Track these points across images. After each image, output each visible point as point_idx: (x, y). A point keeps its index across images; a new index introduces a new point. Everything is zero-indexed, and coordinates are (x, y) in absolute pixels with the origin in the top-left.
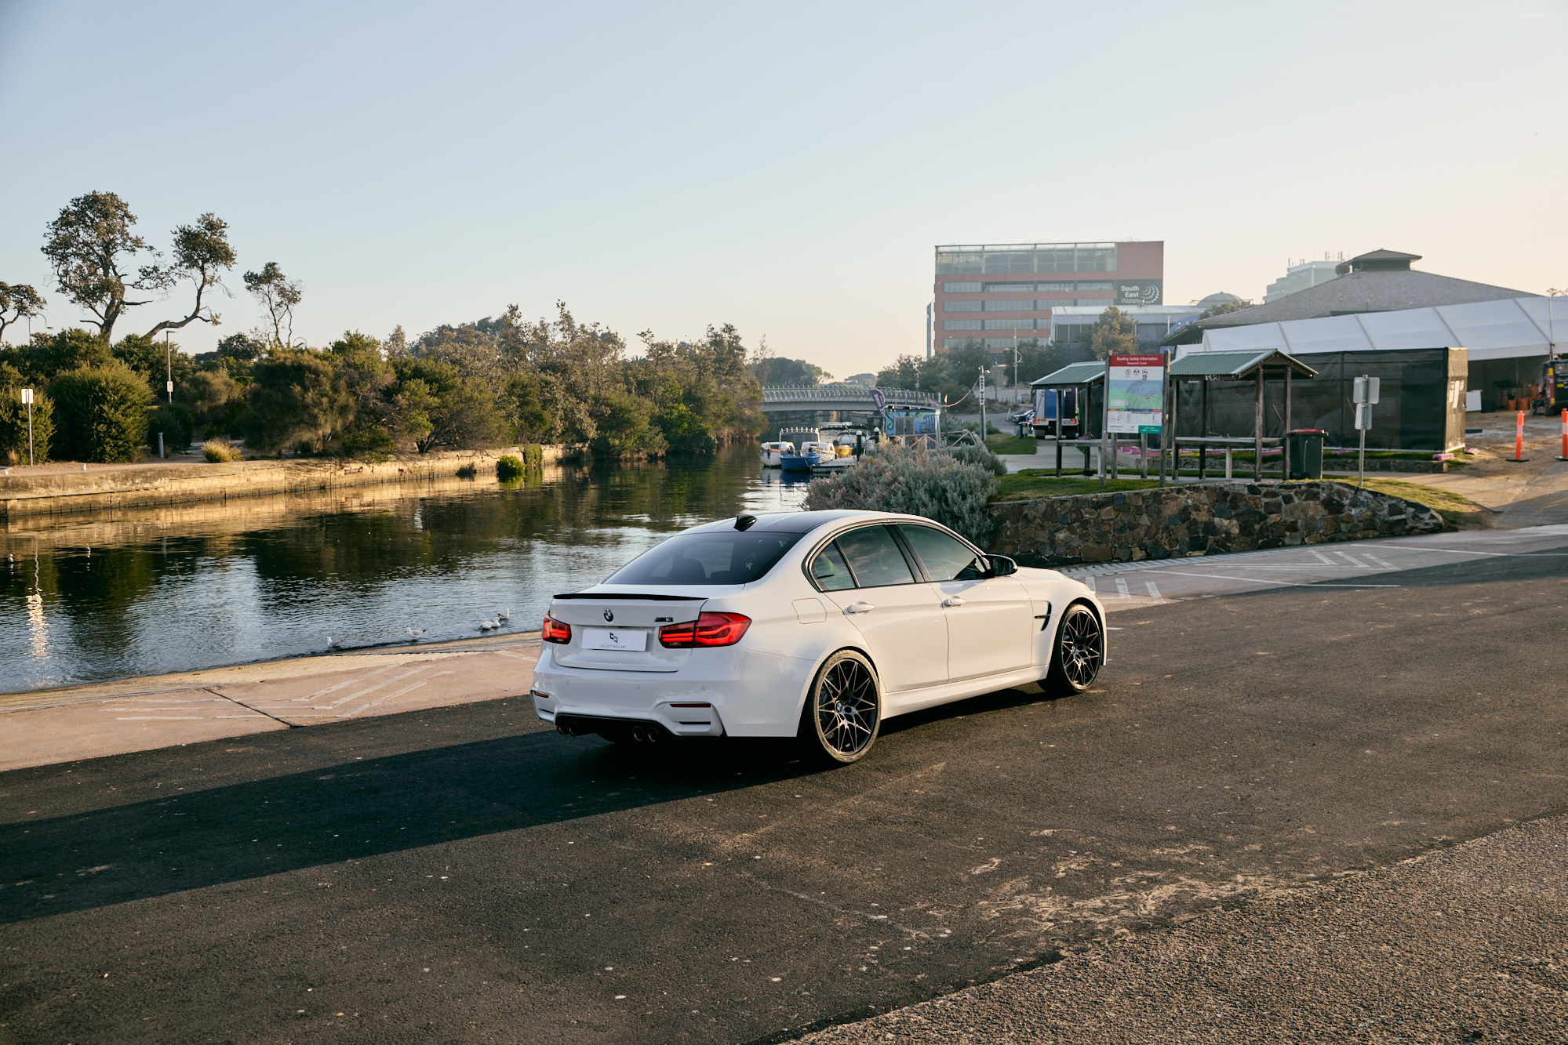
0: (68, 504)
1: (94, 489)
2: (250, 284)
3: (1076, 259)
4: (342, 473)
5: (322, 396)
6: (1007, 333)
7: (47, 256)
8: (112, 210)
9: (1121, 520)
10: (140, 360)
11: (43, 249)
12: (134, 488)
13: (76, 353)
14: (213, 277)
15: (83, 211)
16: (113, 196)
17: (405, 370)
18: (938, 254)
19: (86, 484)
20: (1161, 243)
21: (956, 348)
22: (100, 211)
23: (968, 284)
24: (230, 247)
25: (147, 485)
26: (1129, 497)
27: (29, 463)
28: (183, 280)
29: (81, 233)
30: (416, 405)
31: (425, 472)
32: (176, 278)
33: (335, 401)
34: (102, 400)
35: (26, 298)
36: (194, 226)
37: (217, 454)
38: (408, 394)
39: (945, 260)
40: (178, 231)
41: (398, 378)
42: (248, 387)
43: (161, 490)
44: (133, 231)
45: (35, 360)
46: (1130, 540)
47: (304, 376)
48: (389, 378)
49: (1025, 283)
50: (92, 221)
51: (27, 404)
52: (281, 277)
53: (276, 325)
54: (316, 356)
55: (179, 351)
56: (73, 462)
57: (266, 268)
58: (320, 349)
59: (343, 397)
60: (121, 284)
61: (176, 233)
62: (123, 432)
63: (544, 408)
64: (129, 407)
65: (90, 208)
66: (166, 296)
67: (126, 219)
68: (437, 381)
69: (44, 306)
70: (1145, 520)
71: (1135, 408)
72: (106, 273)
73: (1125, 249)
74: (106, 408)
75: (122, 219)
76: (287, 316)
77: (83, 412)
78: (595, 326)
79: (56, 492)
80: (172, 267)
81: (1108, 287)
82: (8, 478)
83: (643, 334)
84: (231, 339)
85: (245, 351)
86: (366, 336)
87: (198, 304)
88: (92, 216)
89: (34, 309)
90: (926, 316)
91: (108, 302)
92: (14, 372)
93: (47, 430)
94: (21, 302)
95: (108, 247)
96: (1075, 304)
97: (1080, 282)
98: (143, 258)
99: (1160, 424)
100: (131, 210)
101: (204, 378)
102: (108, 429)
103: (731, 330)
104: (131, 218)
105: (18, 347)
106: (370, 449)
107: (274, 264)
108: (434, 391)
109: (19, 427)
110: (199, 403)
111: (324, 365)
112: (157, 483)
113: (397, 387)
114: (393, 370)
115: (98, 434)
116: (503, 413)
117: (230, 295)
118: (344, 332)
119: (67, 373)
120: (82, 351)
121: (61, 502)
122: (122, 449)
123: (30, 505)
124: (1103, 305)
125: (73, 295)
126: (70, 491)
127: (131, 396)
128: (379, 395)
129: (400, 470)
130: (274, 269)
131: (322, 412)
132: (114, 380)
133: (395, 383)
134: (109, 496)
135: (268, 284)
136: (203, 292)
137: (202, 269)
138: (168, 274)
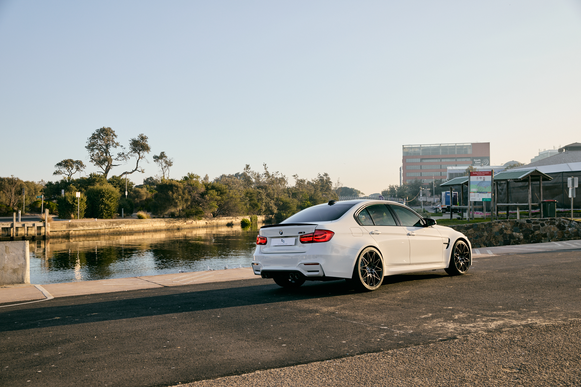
0: (90, 233)
1: (99, 227)
2: (155, 160)
3: (456, 150)
4: (186, 223)
5: (179, 195)
6: (430, 177)
7: (87, 149)
8: (109, 133)
9: (476, 234)
10: (117, 184)
11: (86, 147)
12: (113, 227)
14: (143, 156)
15: (100, 134)
16: (110, 128)
17: (209, 187)
18: (404, 148)
19: (97, 225)
20: (489, 143)
21: (411, 182)
22: (105, 133)
23: (415, 159)
24: (149, 145)
25: (117, 226)
26: (479, 225)
27: (78, 219)
28: (132, 157)
29: (99, 141)
30: (212, 199)
31: (215, 224)
32: (130, 157)
33: (184, 197)
34: (103, 196)
35: (79, 164)
36: (137, 138)
37: (142, 216)
38: (209, 195)
39: (406, 150)
41: (206, 189)
42: (153, 194)
43: (122, 228)
44: (116, 140)
45: (81, 184)
46: (480, 241)
47: (173, 188)
48: (203, 189)
49: (437, 159)
50: (102, 137)
51: (78, 197)
52: (166, 157)
53: (164, 174)
54: (177, 181)
55: (130, 181)
56: (93, 218)
57: (161, 154)
58: (179, 180)
59: (187, 196)
60: (111, 159)
61: (131, 141)
62: (110, 208)
63: (258, 201)
64: (112, 199)
65: (102, 132)
66: (126, 163)
67: (114, 136)
68: (220, 190)
69: (85, 168)
70: (486, 234)
71: (481, 191)
72: (106, 155)
73: (475, 145)
74: (104, 199)
75: (113, 136)
76: (168, 170)
77: (96, 201)
78: (277, 173)
79: (86, 228)
80: (129, 153)
81: (469, 160)
82: (70, 223)
83: (294, 176)
84: (148, 179)
85: (153, 183)
86: (195, 174)
87: (137, 165)
88: (102, 135)
89: (82, 169)
90: (399, 171)
91: (107, 165)
92: (74, 187)
93: (84, 207)
94: (78, 166)
95: (107, 146)
96: (456, 166)
97: (458, 158)
98: (119, 150)
99: (490, 197)
100: (116, 133)
101: (138, 190)
102: (105, 207)
103: (327, 175)
104: (115, 136)
105: (76, 179)
106: (196, 215)
107: (164, 152)
108: (219, 194)
109: (75, 206)
110: (136, 199)
111: (180, 184)
112: (120, 226)
113: (206, 193)
114: (204, 187)
115: (101, 208)
116: (243, 203)
117: (148, 162)
118: (187, 173)
119: (92, 187)
120: (97, 180)
121: (88, 231)
122: (109, 214)
123: (77, 232)
124: (467, 166)
125: (95, 163)
126: (91, 228)
127: (113, 195)
128: (199, 195)
129: (206, 223)
130: (164, 154)
131: (179, 201)
132: (108, 190)
133: (205, 191)
134: (104, 230)
135: (161, 160)
136: (139, 161)
137: (139, 153)
138: (127, 155)
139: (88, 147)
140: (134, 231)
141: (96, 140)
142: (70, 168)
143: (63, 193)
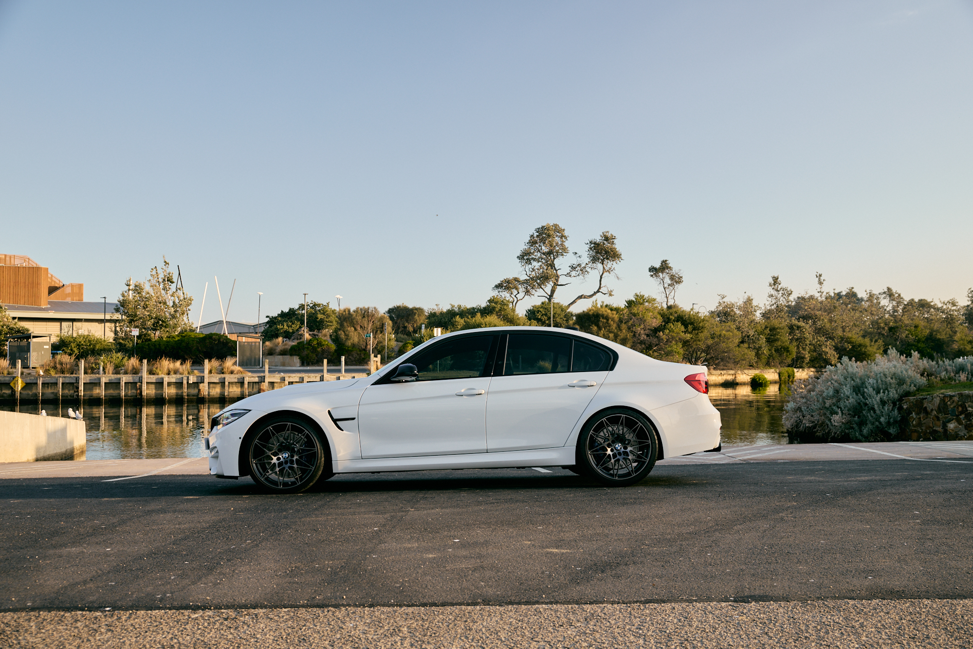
2: (652, 273)
5: (611, 332)
7: (519, 260)
13: (494, 310)
14: (610, 269)
15: (541, 235)
16: (556, 226)
17: (671, 317)
24: (618, 250)
28: (593, 271)
32: (589, 270)
35: (529, 286)
36: (598, 239)
38: (667, 331)
40: (589, 242)
41: (664, 321)
47: (599, 321)
48: (656, 322)
52: (671, 268)
53: (667, 297)
54: (613, 309)
57: (662, 263)
59: (623, 334)
60: (558, 275)
61: (588, 244)
63: (791, 343)
66: (583, 281)
67: (564, 238)
68: (692, 323)
75: (561, 238)
76: (673, 291)
80: (587, 264)
86: (646, 295)
87: (600, 284)
89: (533, 292)
94: (527, 288)
98: (570, 259)
100: (566, 233)
104: (566, 238)
107: (666, 261)
108: (688, 330)
111: (613, 314)
113: (663, 327)
118: (633, 294)
120: (497, 309)
128: (647, 332)
130: (666, 264)
132: (490, 324)
133: (661, 325)
135: (662, 273)
136: (603, 277)
137: (603, 264)
138: (585, 267)
139: (521, 257)
141: (537, 245)
142: (515, 292)
143: (423, 330)
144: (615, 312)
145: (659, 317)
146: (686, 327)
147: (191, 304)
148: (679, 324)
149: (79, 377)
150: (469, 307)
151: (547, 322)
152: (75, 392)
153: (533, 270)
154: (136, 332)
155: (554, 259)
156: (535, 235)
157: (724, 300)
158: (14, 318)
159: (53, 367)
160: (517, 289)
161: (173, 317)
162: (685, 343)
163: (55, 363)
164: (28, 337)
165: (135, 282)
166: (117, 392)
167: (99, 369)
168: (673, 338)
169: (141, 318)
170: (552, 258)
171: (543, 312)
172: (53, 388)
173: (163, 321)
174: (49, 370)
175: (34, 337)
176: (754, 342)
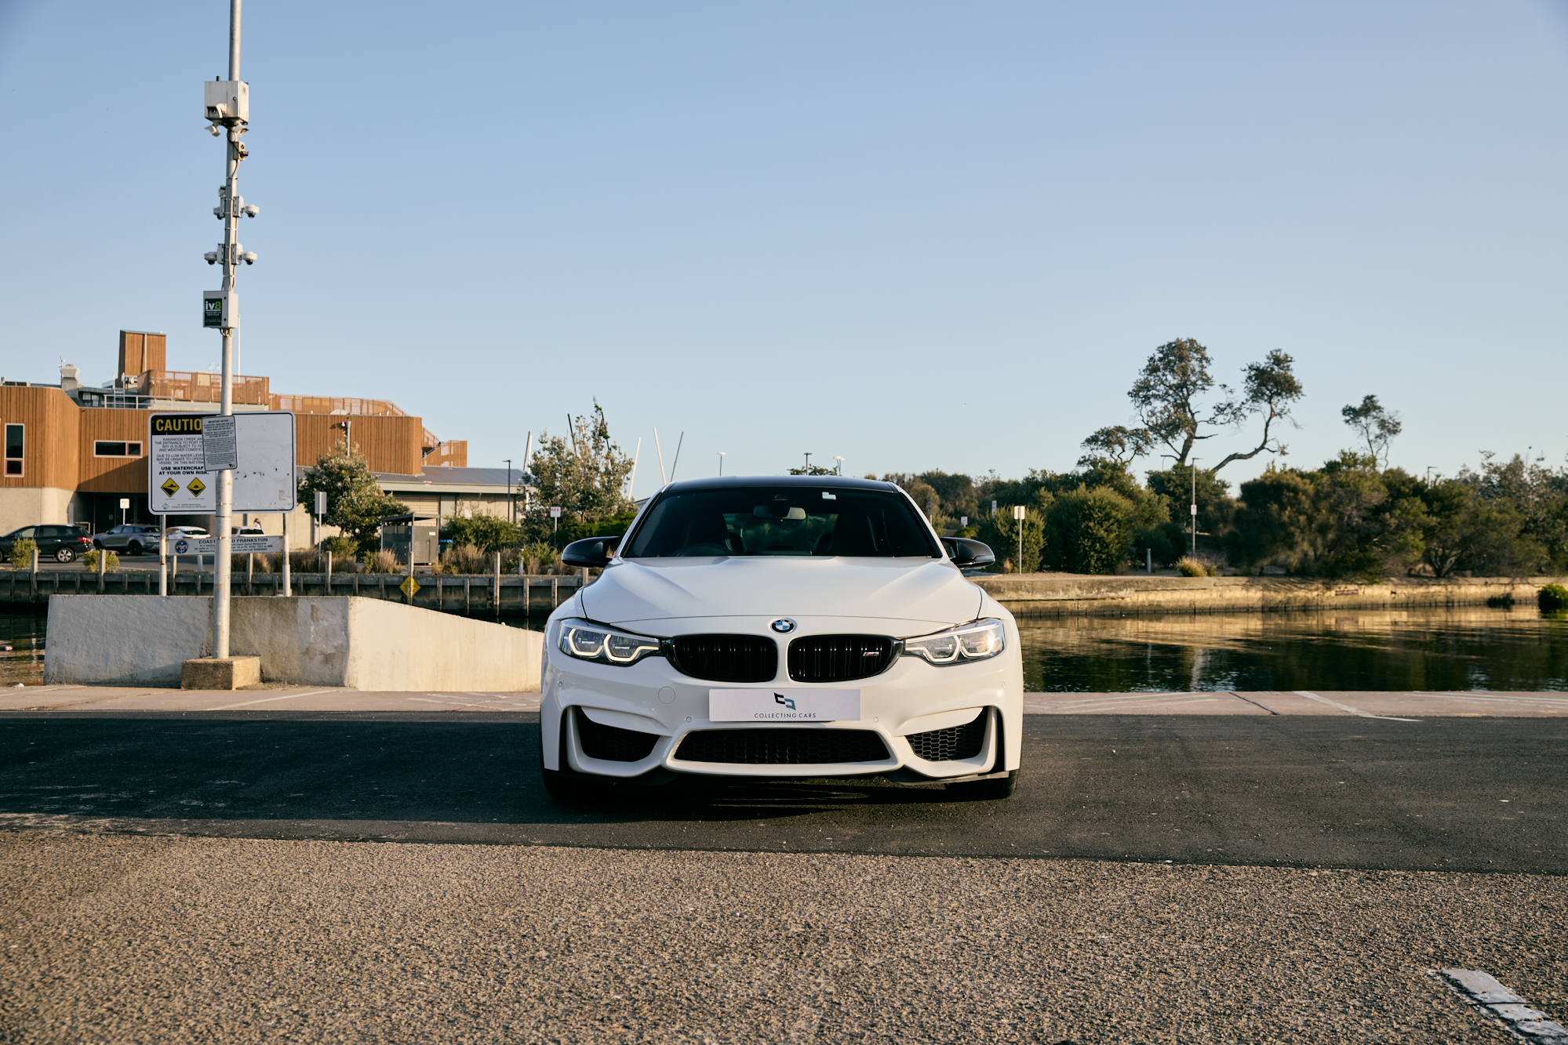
0: (1037, 608)
1: (1061, 595)
2: (1348, 418)
4: (1331, 594)
5: (1301, 513)
7: (1131, 399)
8: (1192, 354)
11: (1129, 393)
12: (1099, 596)
13: (1101, 479)
14: (1282, 410)
15: (1167, 357)
16: (1192, 342)
17: (1403, 488)
22: (1177, 355)
24: (1296, 380)
25: (1113, 594)
27: (1018, 572)
28: (1254, 414)
31: (1441, 598)
32: (1246, 413)
33: (1315, 519)
34: (1089, 517)
36: (1263, 362)
37: (1192, 569)
38: (1397, 512)
40: (1247, 368)
41: (1391, 495)
43: (1128, 600)
47: (1282, 495)
48: (1378, 497)
51: (1019, 520)
52: (1380, 409)
54: (1302, 476)
56: (1061, 573)
57: (1365, 401)
58: (1311, 470)
59: (1323, 515)
60: (1195, 421)
61: (1245, 371)
62: (1107, 547)
64: (1112, 524)
65: (1173, 353)
66: (1237, 430)
67: (1204, 362)
68: (1439, 499)
72: (1185, 412)
74: (1091, 524)
75: (1200, 361)
76: (1385, 447)
77: (1074, 529)
79: (1027, 596)
80: (1243, 403)
87: (1266, 436)
89: (1148, 449)
93: (1039, 543)
94: (1137, 443)
98: (1215, 396)
100: (1208, 354)
102: (1093, 544)
104: (1208, 361)
106: (1359, 570)
107: (1372, 396)
108: (1433, 510)
109: (1012, 539)
112: (1122, 594)
113: (1389, 505)
115: (1084, 548)
120: (1106, 477)
121: (1032, 605)
122: (1106, 562)
126: (1038, 596)
127: (1114, 513)
128: (1363, 513)
129: (1391, 594)
130: (1373, 402)
131: (1298, 531)
132: (1101, 500)
133: (1387, 501)
134: (1076, 602)
135: (1366, 417)
136: (1270, 423)
137: (1270, 403)
138: (1240, 409)
139: (1134, 394)
140: (1163, 607)
141: (1160, 374)
142: (1118, 449)
143: (994, 510)
144: (1308, 481)
145: (1383, 488)
146: (1429, 505)
147: (630, 469)
148: (1418, 501)
149: (493, 578)
150: (1058, 474)
151: (1184, 497)
152: (488, 599)
153: (1153, 414)
154: (556, 513)
155: (1189, 395)
156: (1157, 358)
157: (1491, 460)
158: (387, 492)
159: (454, 564)
160: (1122, 444)
161: (609, 490)
162: (1429, 532)
163: (458, 556)
164: (410, 518)
165: (551, 438)
166: (547, 600)
167: (518, 566)
168: (1407, 523)
169: (561, 492)
170: (1185, 392)
171: (1178, 482)
172: (458, 592)
173: (594, 496)
174: (449, 567)
175: (417, 519)
176: (1545, 531)
